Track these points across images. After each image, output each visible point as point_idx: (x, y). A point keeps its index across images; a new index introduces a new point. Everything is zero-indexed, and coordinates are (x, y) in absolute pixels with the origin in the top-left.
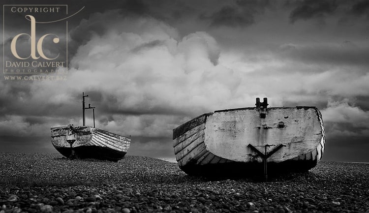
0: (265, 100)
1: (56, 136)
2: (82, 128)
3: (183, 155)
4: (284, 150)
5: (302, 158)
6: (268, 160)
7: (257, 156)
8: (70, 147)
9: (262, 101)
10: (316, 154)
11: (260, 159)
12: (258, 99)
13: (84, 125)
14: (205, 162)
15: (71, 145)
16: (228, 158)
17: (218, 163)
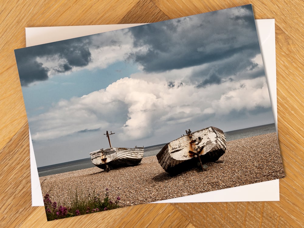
0: (189, 130)
1: (95, 158)
2: (109, 149)
3: (164, 165)
4: (204, 149)
5: (214, 150)
6: (200, 155)
7: (194, 155)
8: (104, 163)
9: (188, 131)
10: (219, 146)
11: (196, 156)
12: (186, 131)
13: (111, 147)
14: (174, 165)
15: (105, 162)
16: (183, 160)
17: (179, 163)
